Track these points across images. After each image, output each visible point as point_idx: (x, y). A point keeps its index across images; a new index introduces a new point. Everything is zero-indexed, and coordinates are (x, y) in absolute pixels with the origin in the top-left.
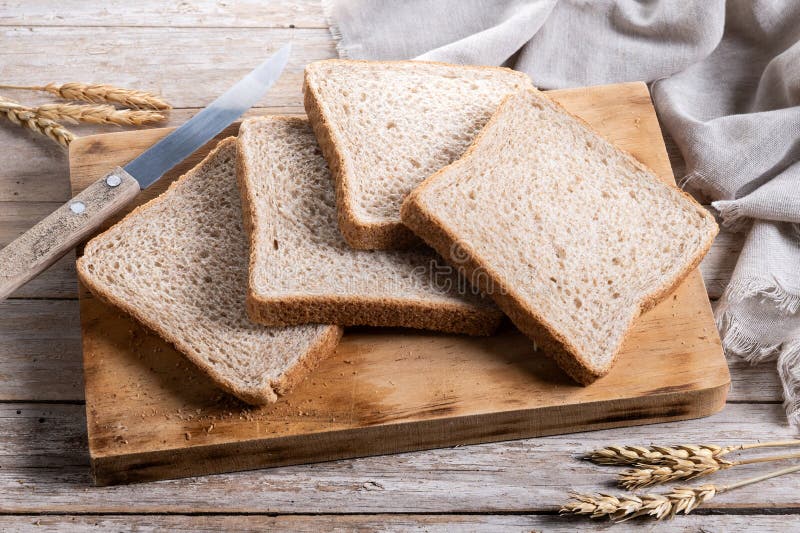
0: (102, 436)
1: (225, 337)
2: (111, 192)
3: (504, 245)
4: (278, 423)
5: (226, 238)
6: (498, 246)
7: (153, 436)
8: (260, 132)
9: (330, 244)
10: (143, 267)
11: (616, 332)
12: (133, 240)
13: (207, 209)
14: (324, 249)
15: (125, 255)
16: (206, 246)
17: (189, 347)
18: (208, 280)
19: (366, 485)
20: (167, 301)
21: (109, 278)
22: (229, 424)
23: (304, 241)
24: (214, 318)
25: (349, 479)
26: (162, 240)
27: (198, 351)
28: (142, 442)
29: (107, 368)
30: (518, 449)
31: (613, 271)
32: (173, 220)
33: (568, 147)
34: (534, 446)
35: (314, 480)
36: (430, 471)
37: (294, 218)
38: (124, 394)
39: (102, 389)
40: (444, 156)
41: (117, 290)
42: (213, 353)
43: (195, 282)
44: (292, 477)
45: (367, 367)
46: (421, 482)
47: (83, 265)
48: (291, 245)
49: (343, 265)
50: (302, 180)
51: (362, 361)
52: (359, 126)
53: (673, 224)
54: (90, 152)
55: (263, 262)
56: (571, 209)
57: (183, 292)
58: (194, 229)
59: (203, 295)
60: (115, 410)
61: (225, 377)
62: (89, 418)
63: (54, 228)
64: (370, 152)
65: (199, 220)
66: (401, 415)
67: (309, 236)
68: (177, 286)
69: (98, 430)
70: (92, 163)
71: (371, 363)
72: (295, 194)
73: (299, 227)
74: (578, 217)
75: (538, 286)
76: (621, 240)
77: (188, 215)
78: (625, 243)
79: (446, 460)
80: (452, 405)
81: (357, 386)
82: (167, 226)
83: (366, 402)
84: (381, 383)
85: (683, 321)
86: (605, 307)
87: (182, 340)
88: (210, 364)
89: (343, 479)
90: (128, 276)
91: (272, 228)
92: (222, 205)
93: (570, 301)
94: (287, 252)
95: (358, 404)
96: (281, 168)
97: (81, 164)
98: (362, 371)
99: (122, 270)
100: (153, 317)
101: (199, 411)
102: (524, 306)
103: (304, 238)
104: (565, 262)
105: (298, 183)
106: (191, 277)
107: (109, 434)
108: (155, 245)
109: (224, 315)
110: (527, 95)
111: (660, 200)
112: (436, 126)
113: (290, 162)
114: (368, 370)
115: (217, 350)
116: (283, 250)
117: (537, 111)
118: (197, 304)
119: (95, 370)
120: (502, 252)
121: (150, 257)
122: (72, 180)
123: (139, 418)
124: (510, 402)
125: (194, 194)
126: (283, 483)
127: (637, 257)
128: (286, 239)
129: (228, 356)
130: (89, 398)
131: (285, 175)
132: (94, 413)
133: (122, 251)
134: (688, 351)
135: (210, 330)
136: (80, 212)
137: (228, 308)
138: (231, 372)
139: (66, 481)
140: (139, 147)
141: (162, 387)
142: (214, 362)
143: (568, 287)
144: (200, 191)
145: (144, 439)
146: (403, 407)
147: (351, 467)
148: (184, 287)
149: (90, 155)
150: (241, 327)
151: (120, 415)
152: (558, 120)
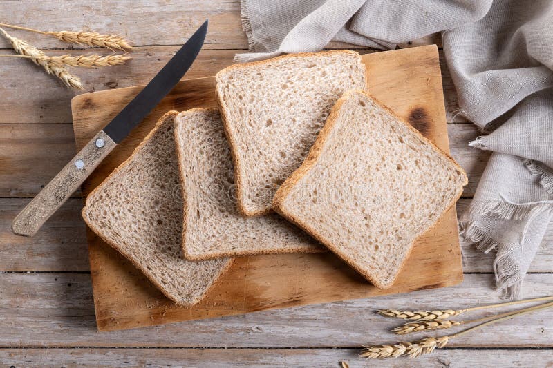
0: (103, 318)
1: (170, 265)
2: (99, 152)
3: (333, 222)
4: (202, 310)
5: (169, 190)
6: (329, 224)
7: (133, 319)
8: (187, 122)
9: (231, 213)
10: (121, 214)
11: (398, 262)
12: (114, 193)
13: (157, 168)
14: (227, 216)
15: (110, 205)
16: (158, 196)
17: (150, 273)
18: (159, 222)
19: (253, 329)
20: (136, 239)
21: (102, 223)
22: (174, 311)
23: (215, 211)
24: (163, 251)
25: (243, 325)
26: (131, 192)
27: (155, 275)
28: (126, 323)
29: (104, 272)
30: (339, 305)
31: (399, 223)
32: (137, 177)
33: (379, 133)
34: (349, 303)
35: (224, 325)
36: (289, 320)
37: (208, 193)
38: (114, 290)
39: (102, 286)
40: (301, 145)
41: (107, 232)
42: (164, 277)
43: (152, 224)
44: (211, 324)
45: (252, 271)
46: (284, 327)
47: (86, 212)
48: (207, 214)
49: (238, 227)
50: (214, 162)
51: (250, 268)
52: (248, 126)
53: (440, 182)
54: (84, 107)
55: (191, 230)
56: (376, 185)
57: (145, 231)
58: (150, 183)
59: (157, 234)
60: (110, 302)
61: (171, 295)
62: (96, 306)
63: (66, 180)
64: (255, 148)
65: (153, 176)
66: (271, 305)
67: (218, 207)
68: (141, 227)
69: (101, 314)
70: (86, 117)
71: (255, 268)
72: (210, 173)
73: (212, 200)
74: (381, 190)
75: (354, 243)
76: (406, 200)
77: (146, 174)
78: (409, 201)
79: (298, 313)
80: (301, 298)
81: (247, 285)
82: (134, 181)
83: (252, 296)
84: (261, 283)
85: (440, 239)
86: (392, 247)
87: (146, 269)
88: (162, 285)
89: (240, 325)
90: (113, 221)
91: (196, 202)
92: (167, 164)
93: (372, 247)
94: (205, 219)
95: (247, 297)
96: (201, 152)
97: (80, 118)
98: (250, 275)
99: (109, 216)
100: (128, 252)
101: (157, 302)
102: (343, 258)
103: (215, 208)
104: (370, 224)
105: (212, 164)
106: (150, 220)
107: (108, 317)
108: (128, 196)
109: (170, 249)
110: (356, 96)
111: (433, 164)
112: (297, 119)
113: (207, 147)
114: (254, 274)
115: (166, 274)
116: (202, 219)
117: (361, 107)
118: (154, 241)
119: (97, 272)
120: (332, 227)
121: (125, 205)
122: (75, 131)
123: (124, 307)
124: (335, 295)
125: (149, 156)
126: (206, 327)
127: (415, 210)
128: (204, 209)
129: (172, 279)
130: (95, 292)
131: (204, 158)
132: (99, 303)
133: (108, 202)
134: (441, 260)
135: (162, 261)
136: (81, 166)
137: (172, 244)
138: (174, 290)
139: (86, 326)
140: (115, 103)
141: (136, 285)
142: (165, 283)
143: (371, 240)
144: (153, 154)
145: (128, 321)
146: (273, 299)
147: (244, 317)
148: (145, 228)
149: (85, 110)
150: (179, 257)
151: (113, 304)
152: (374, 112)
